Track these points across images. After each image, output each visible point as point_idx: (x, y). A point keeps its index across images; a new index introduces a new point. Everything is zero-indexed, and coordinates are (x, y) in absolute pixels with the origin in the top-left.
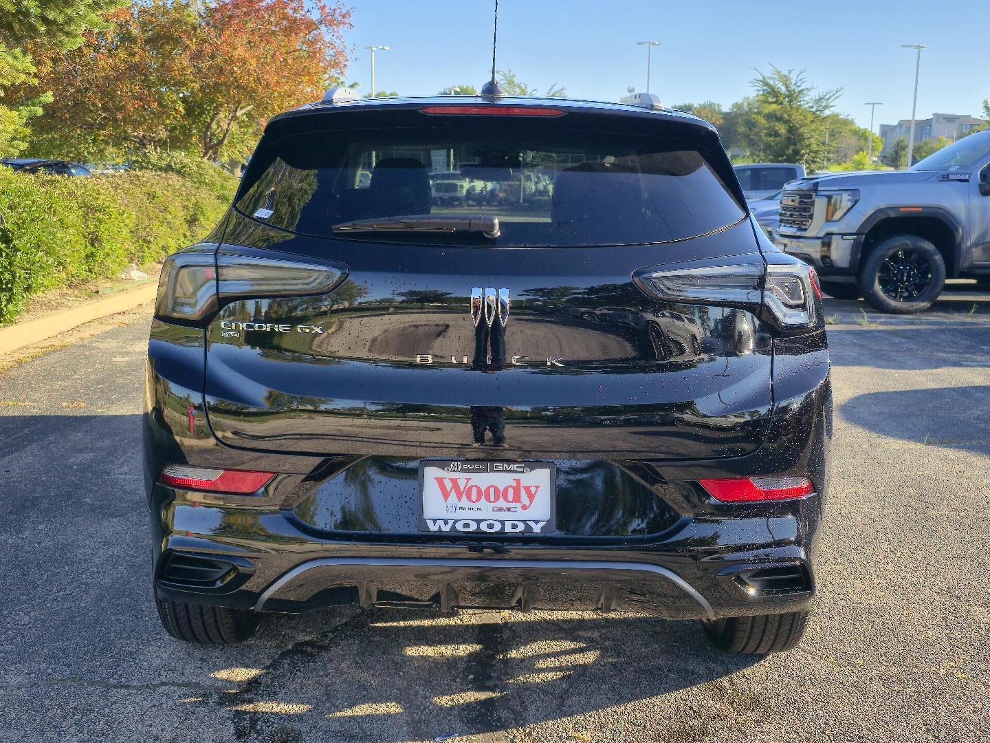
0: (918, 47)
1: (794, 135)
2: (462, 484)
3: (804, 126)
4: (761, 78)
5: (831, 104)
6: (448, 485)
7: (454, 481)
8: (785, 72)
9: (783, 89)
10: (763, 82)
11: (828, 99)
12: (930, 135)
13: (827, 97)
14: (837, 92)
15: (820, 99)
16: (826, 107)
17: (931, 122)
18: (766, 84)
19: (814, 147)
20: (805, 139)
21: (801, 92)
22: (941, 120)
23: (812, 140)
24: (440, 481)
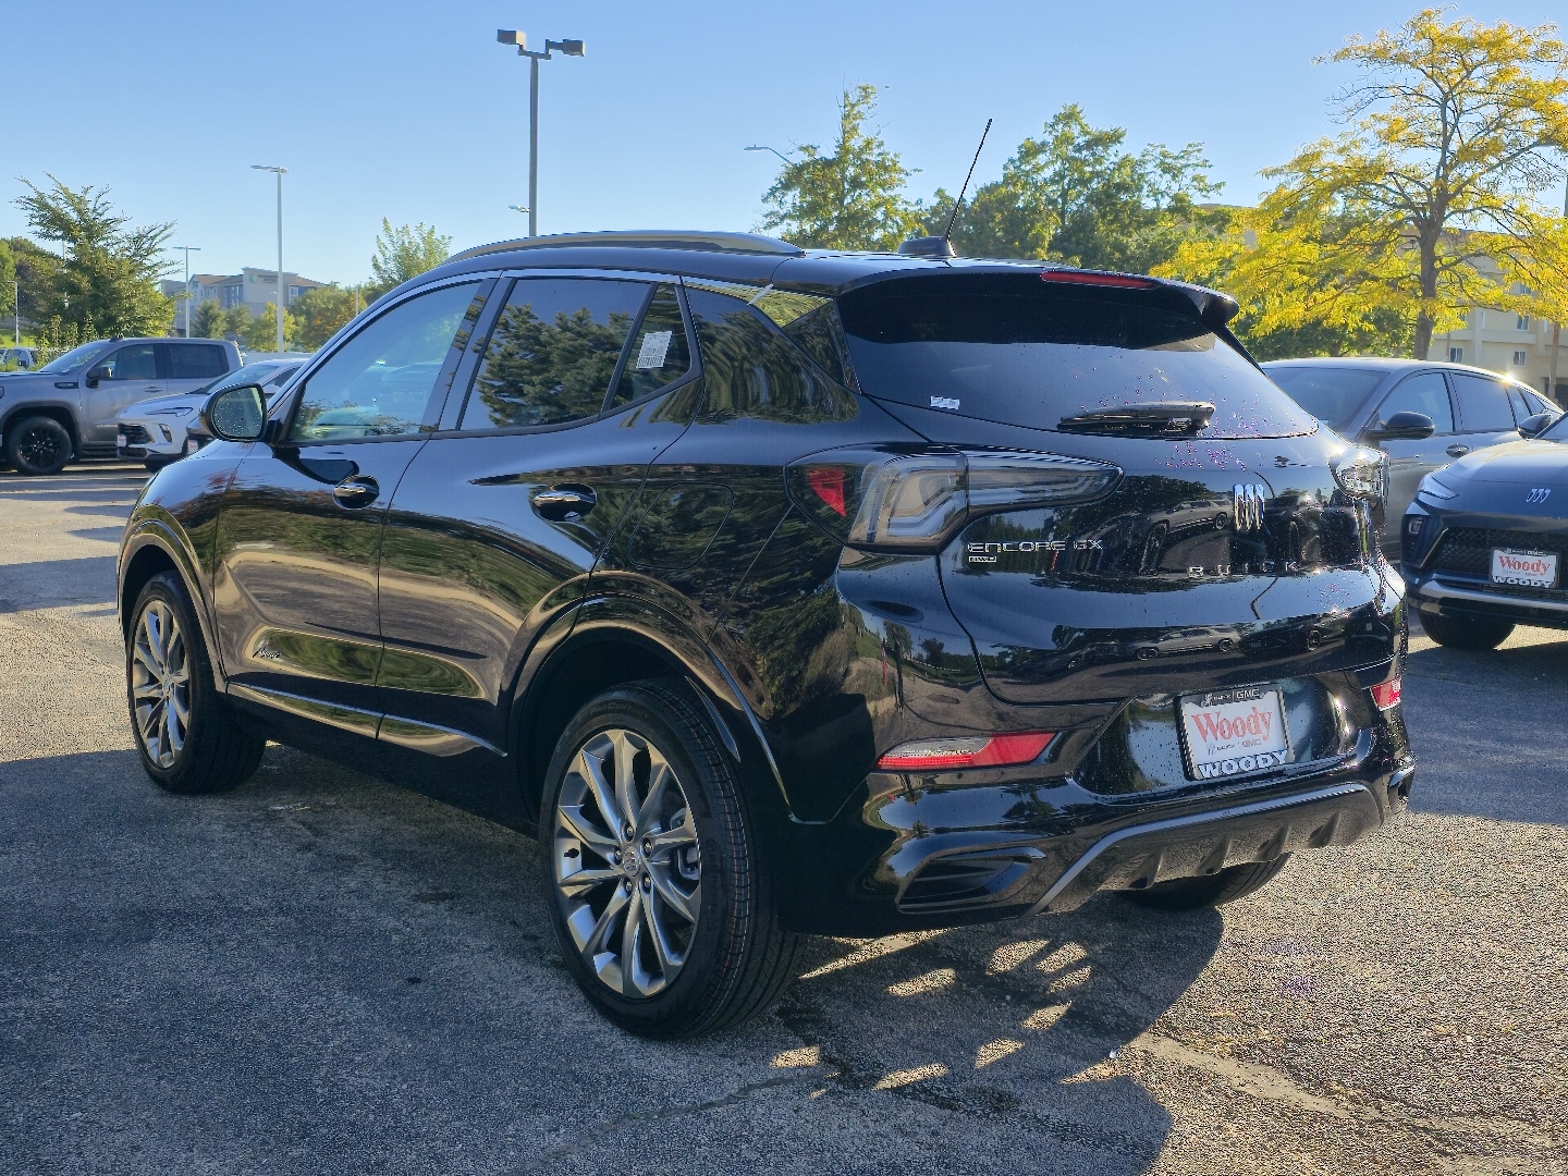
0: (276, 170)
1: (103, 291)
2: (1214, 719)
3: (118, 278)
4: (34, 196)
5: (157, 247)
6: (1203, 721)
7: (1207, 716)
8: (77, 191)
9: (74, 216)
10: (39, 203)
11: (153, 238)
12: (241, 300)
13: (150, 235)
14: (166, 228)
15: (140, 237)
16: (150, 251)
17: (242, 281)
18: (44, 206)
19: (139, 312)
20: (122, 298)
21: (106, 224)
22: (255, 278)
23: (134, 301)
24: (1196, 718)
